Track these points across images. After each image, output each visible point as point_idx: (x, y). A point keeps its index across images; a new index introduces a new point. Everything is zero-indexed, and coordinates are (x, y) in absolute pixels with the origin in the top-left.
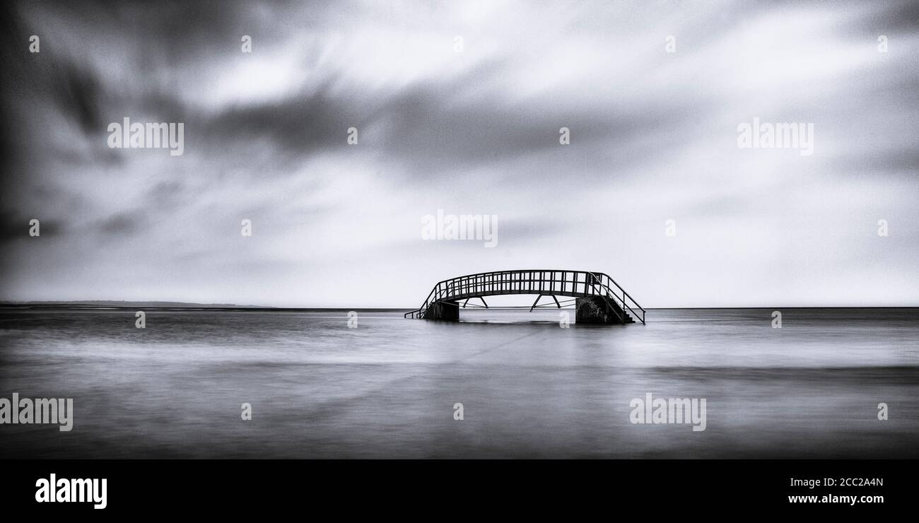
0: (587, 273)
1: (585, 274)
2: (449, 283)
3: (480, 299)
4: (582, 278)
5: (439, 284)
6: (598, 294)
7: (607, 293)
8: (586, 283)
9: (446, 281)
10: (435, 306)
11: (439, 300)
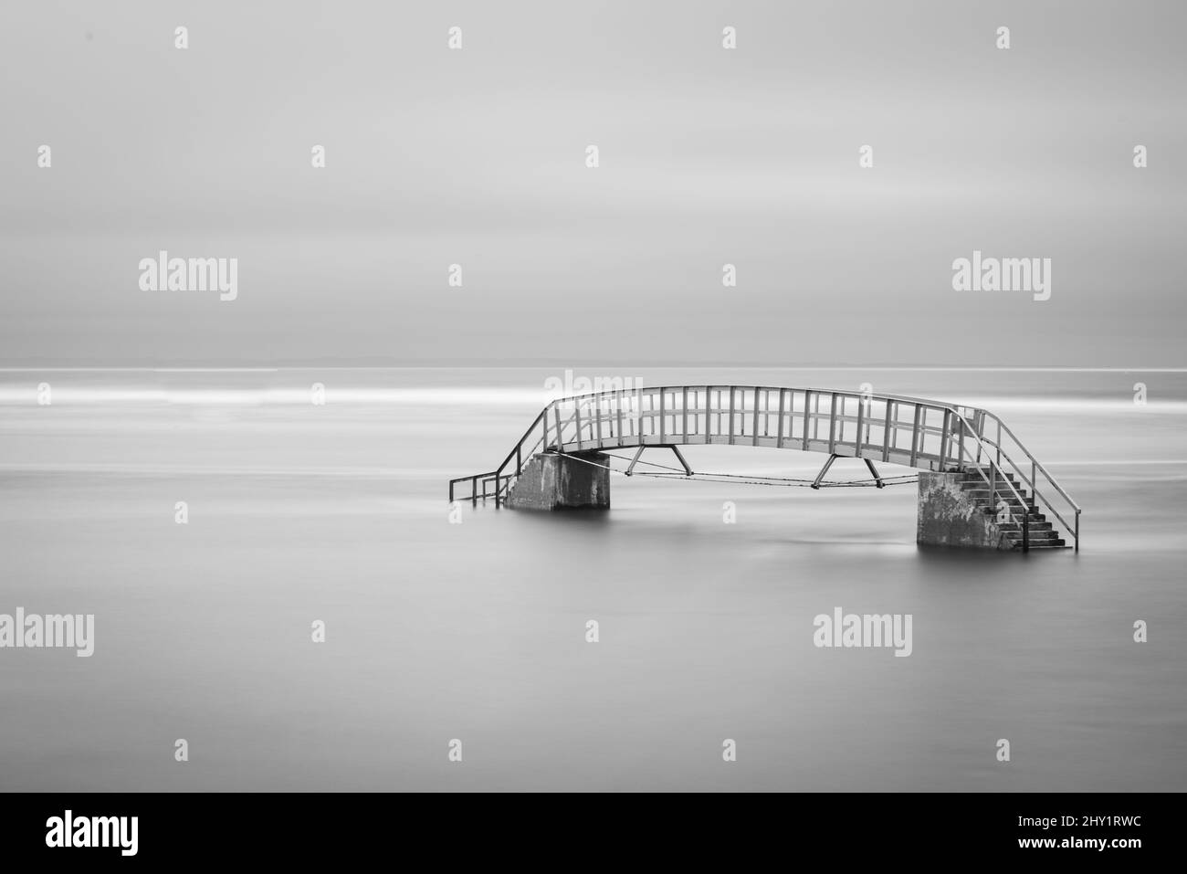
5: (555, 403)
8: (943, 435)
9: (576, 399)
10: (545, 465)
11: (556, 450)
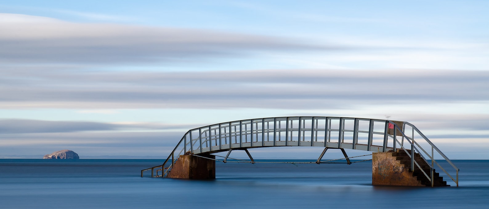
0: (387, 122)
1: (384, 123)
2: (202, 130)
3: (244, 151)
4: (380, 127)
5: (190, 131)
6: (400, 147)
7: (412, 146)
8: (385, 134)
9: (200, 129)
10: (185, 160)
11: (190, 153)
